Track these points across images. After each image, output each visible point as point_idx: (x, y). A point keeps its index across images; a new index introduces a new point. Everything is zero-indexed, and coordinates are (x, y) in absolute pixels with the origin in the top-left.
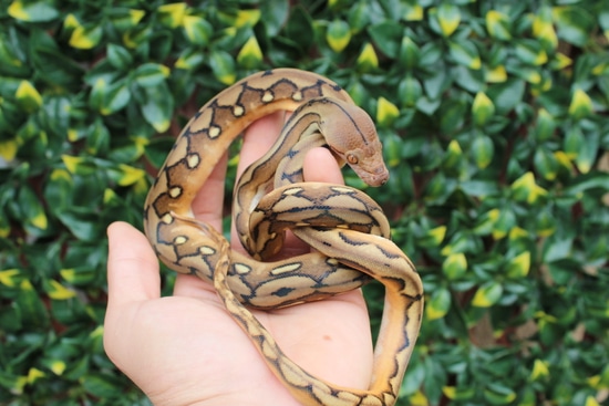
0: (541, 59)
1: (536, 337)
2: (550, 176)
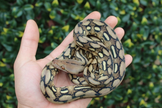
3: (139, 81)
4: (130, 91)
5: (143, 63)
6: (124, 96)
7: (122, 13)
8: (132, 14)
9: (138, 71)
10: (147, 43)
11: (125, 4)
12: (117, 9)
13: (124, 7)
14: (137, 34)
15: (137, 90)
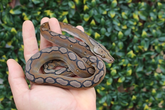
0: (135, 24)
1: (134, 90)
2: (137, 51)
3: (143, 88)
4: (134, 97)
5: (145, 71)
6: (129, 102)
7: (124, 27)
8: (133, 28)
9: (141, 79)
10: (148, 53)
11: (127, 20)
12: (119, 24)
13: (126, 22)
14: (138, 45)
15: (141, 96)
